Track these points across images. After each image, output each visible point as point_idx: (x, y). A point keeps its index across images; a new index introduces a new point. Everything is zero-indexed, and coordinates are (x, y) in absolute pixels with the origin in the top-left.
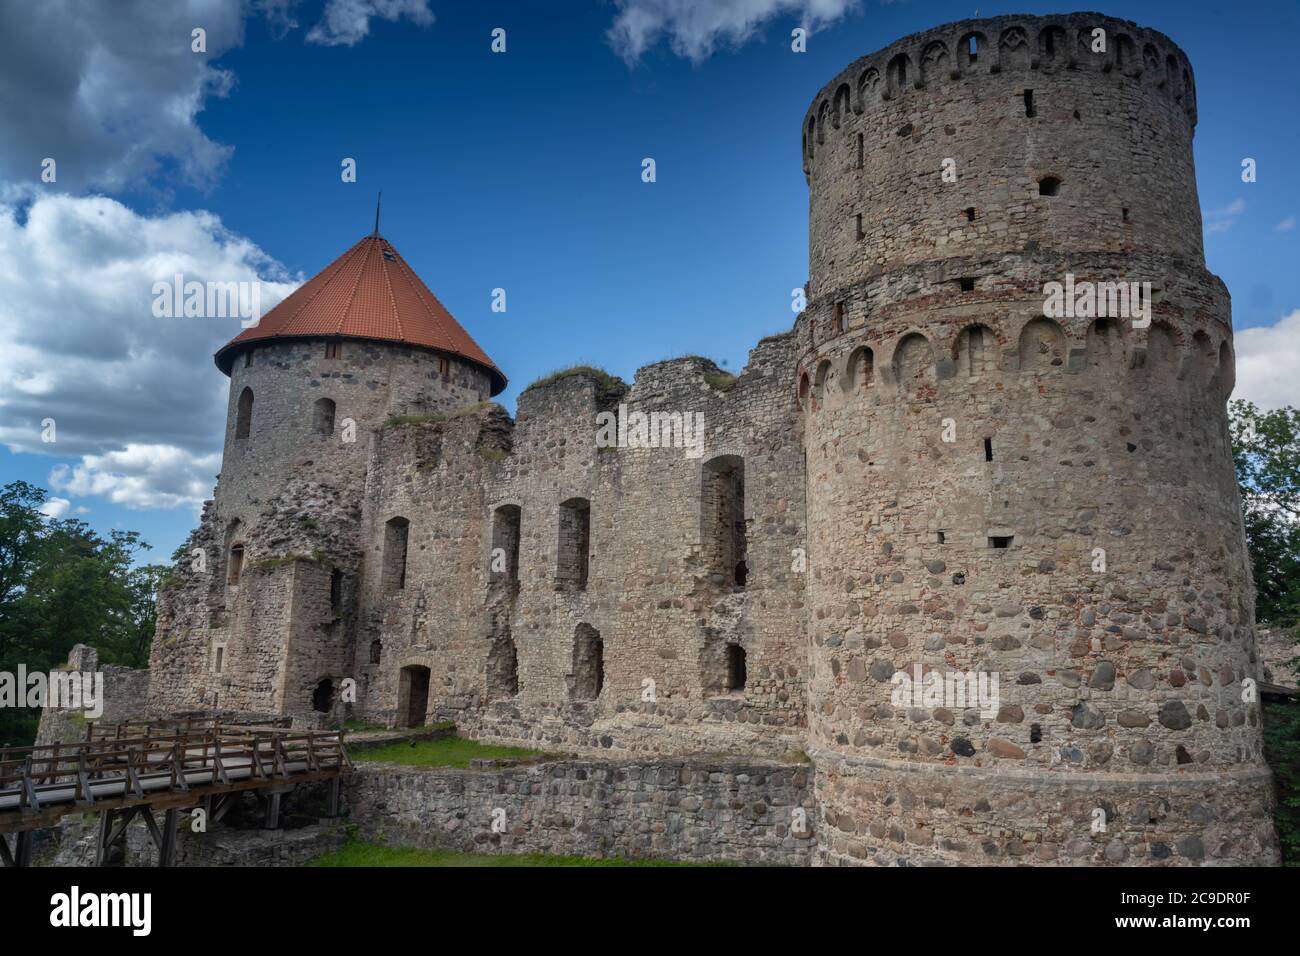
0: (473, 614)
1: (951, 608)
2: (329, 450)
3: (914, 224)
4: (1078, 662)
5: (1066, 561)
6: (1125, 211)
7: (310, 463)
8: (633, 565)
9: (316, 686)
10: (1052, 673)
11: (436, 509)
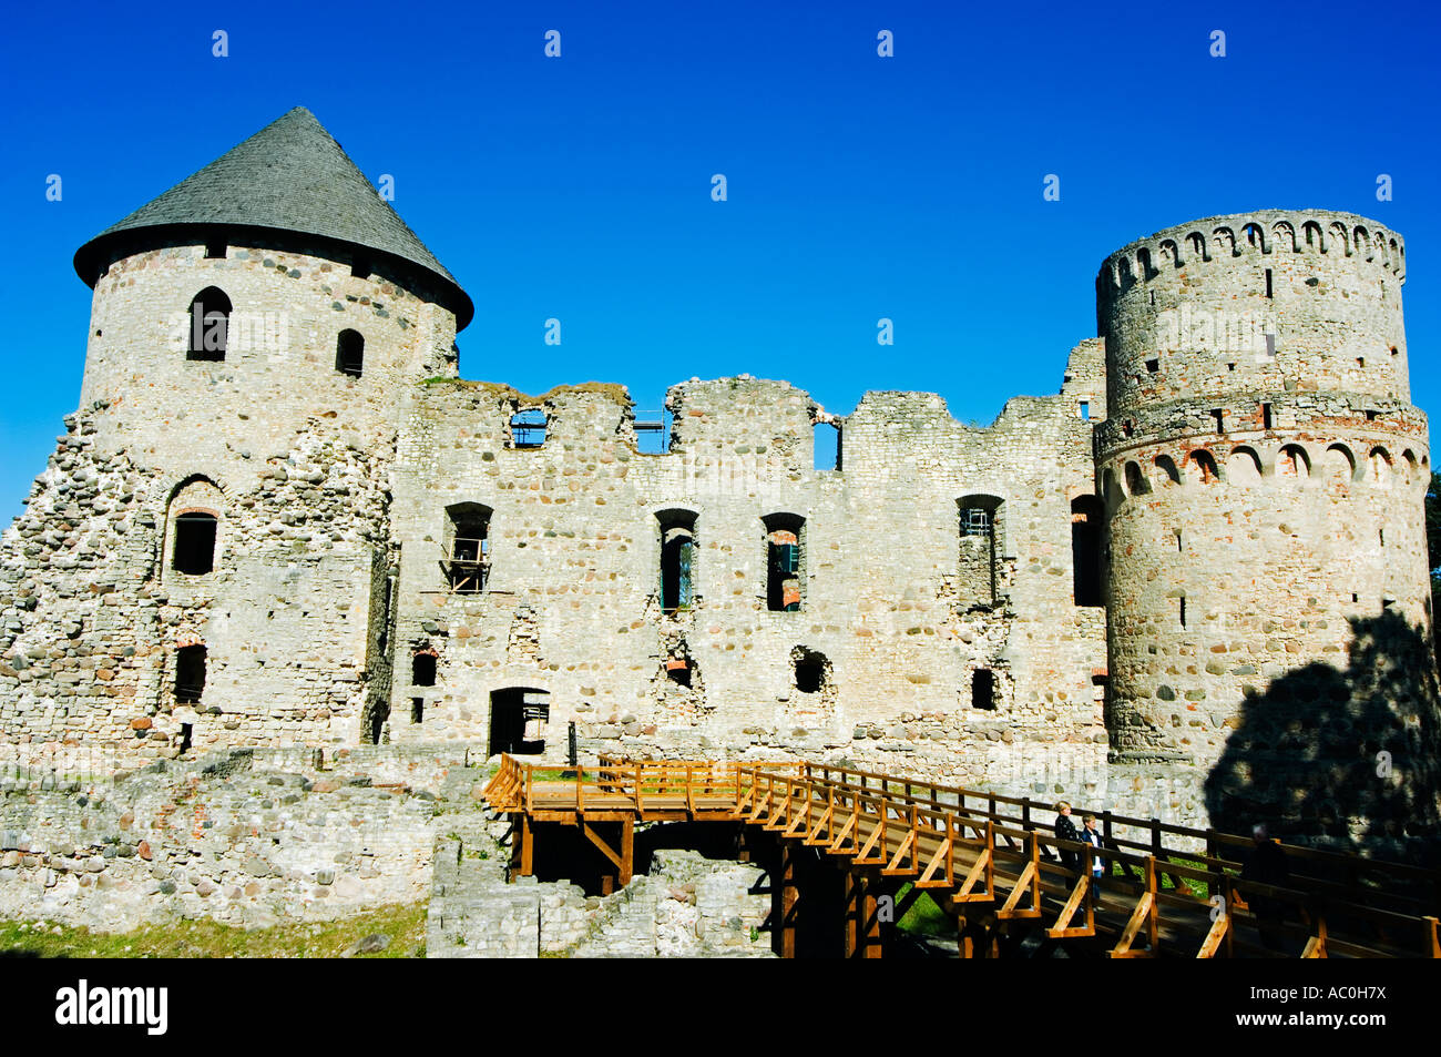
0: (623, 631)
2: (356, 400)
3: (1324, 358)
7: (334, 414)
8: (870, 590)
11: (546, 500)
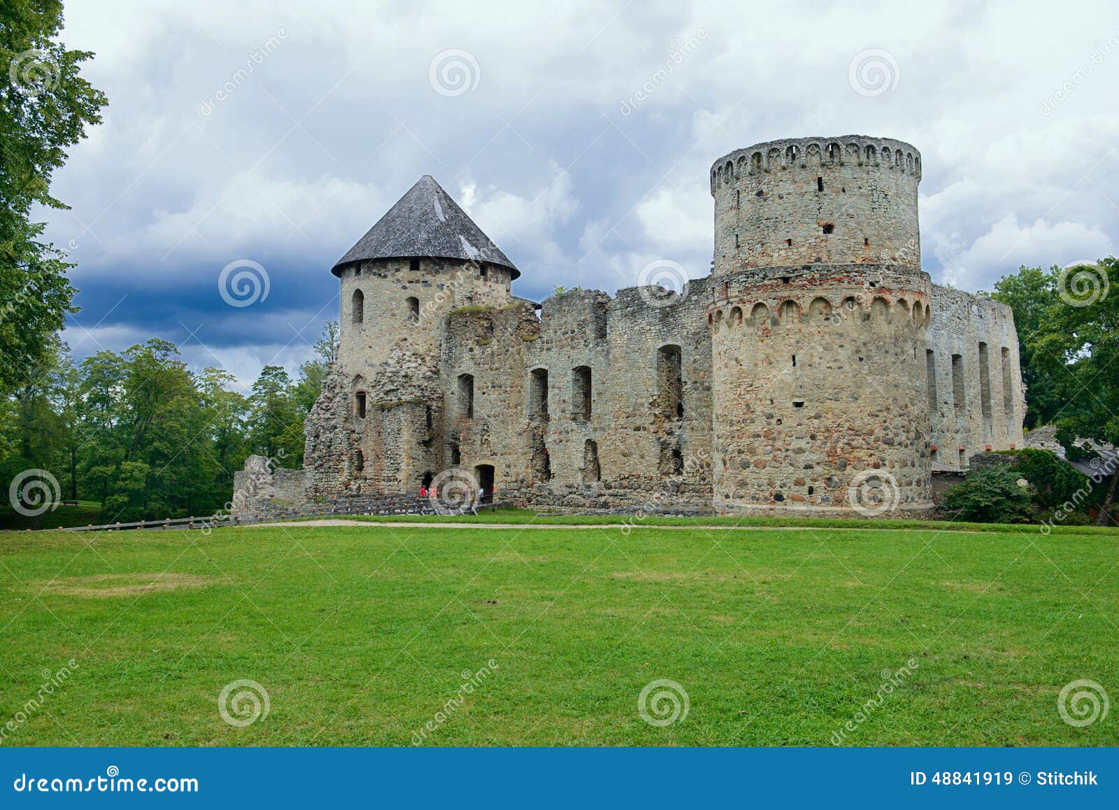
0: (520, 434)
1: (775, 435)
2: (416, 330)
3: (763, 245)
4: (831, 459)
5: (827, 413)
6: (866, 240)
7: (406, 339)
8: (618, 406)
9: (423, 478)
10: (818, 464)
11: (491, 369)
